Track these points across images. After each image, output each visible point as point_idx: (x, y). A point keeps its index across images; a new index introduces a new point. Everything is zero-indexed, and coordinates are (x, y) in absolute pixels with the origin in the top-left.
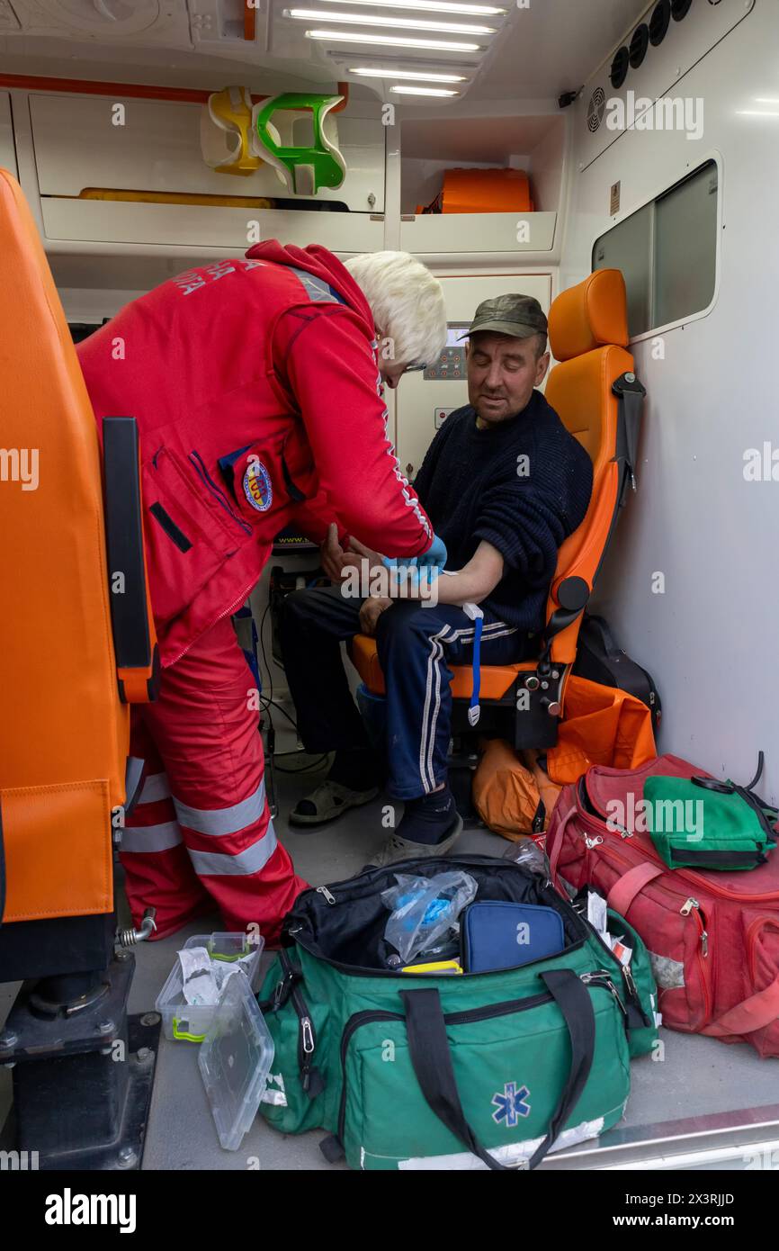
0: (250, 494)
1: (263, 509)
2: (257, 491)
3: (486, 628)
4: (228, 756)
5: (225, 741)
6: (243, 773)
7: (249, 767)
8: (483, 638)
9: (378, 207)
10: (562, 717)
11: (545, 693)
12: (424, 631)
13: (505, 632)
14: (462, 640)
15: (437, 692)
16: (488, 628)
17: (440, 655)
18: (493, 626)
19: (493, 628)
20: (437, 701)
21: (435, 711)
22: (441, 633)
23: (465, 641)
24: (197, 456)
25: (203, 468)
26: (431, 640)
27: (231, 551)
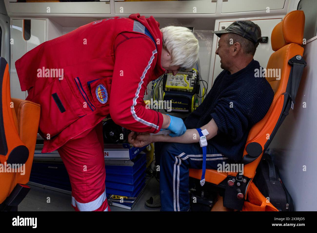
1: (103, 103)
6: (91, 192)
8: (207, 159)
10: (246, 199)
11: (239, 187)
12: (172, 154)
13: (221, 158)
14: (194, 159)
15: (178, 178)
16: (211, 156)
17: (180, 164)
18: (214, 155)
19: (213, 156)
20: (178, 181)
21: (178, 185)
22: (179, 156)
23: (196, 159)
24: (78, 79)
25: (80, 84)
26: (176, 158)
27: (82, 115)
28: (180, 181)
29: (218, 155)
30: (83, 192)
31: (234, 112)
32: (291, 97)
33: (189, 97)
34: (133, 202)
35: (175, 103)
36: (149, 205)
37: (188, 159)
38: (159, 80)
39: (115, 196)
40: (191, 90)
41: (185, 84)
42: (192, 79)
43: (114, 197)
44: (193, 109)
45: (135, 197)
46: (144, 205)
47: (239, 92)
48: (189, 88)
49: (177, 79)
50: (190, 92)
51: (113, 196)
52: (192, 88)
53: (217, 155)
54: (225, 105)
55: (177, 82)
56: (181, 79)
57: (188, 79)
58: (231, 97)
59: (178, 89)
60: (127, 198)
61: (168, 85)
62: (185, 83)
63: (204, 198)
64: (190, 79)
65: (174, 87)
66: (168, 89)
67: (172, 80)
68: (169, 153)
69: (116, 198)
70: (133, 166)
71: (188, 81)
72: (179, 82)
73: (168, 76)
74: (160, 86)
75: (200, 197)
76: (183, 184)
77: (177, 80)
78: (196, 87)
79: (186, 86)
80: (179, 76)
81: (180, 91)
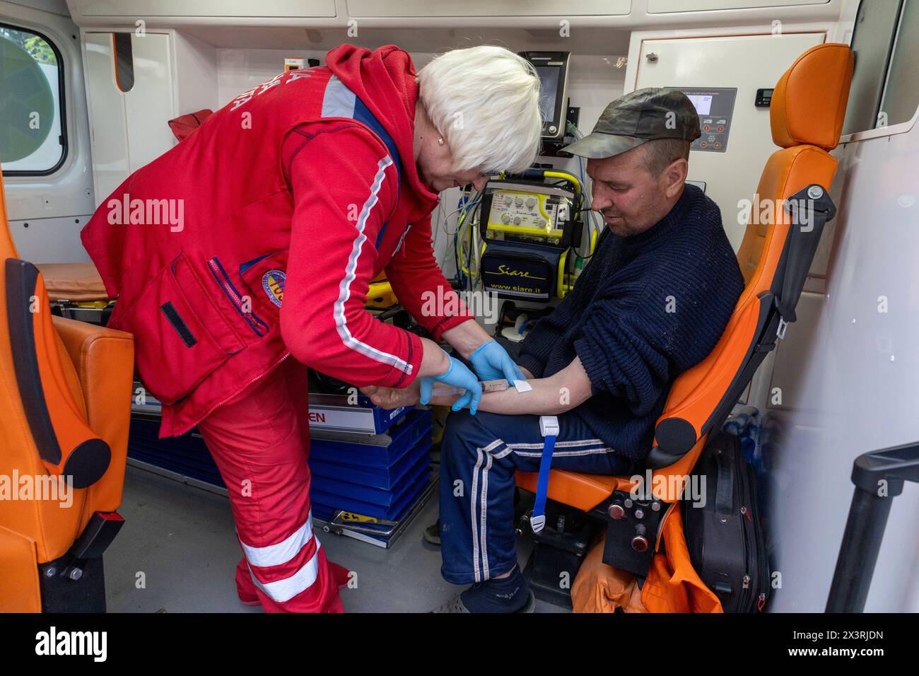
0: (274, 296)
2: (282, 294)
3: (558, 445)
4: (257, 508)
7: (276, 522)
8: (555, 454)
10: (657, 551)
11: (639, 521)
12: (468, 442)
13: (601, 450)
14: (527, 454)
15: (482, 499)
16: (572, 444)
17: (488, 466)
18: (580, 443)
19: (580, 445)
20: (482, 507)
21: (482, 515)
22: (488, 447)
23: (532, 454)
24: (217, 261)
25: (224, 273)
26: (479, 451)
27: (235, 350)
28: (489, 508)
29: (594, 442)
30: (252, 525)
31: (627, 342)
33: (548, 257)
34: (388, 533)
35: (511, 274)
36: (431, 539)
38: (474, 205)
39: (347, 514)
40: (558, 238)
41: (542, 221)
42: (560, 207)
43: (345, 517)
44: (563, 289)
45: (396, 519)
46: (421, 538)
47: (641, 288)
48: (552, 231)
49: (519, 206)
50: (553, 245)
51: (342, 513)
52: (560, 233)
53: (590, 442)
54: (607, 321)
55: (518, 215)
56: (531, 208)
57: (549, 208)
58: (621, 302)
59: (522, 234)
60: (375, 521)
61: (495, 224)
62: (544, 219)
63: (566, 534)
64: (554, 206)
65: (511, 228)
66: (495, 233)
67: (506, 210)
68: (458, 437)
69: (351, 519)
70: (391, 446)
71: (550, 213)
72: (525, 216)
73: (495, 198)
74: (475, 222)
75: (554, 531)
76: (495, 513)
77: (519, 210)
78: (573, 230)
79: (543, 226)
80: (525, 198)
81: (527, 239)
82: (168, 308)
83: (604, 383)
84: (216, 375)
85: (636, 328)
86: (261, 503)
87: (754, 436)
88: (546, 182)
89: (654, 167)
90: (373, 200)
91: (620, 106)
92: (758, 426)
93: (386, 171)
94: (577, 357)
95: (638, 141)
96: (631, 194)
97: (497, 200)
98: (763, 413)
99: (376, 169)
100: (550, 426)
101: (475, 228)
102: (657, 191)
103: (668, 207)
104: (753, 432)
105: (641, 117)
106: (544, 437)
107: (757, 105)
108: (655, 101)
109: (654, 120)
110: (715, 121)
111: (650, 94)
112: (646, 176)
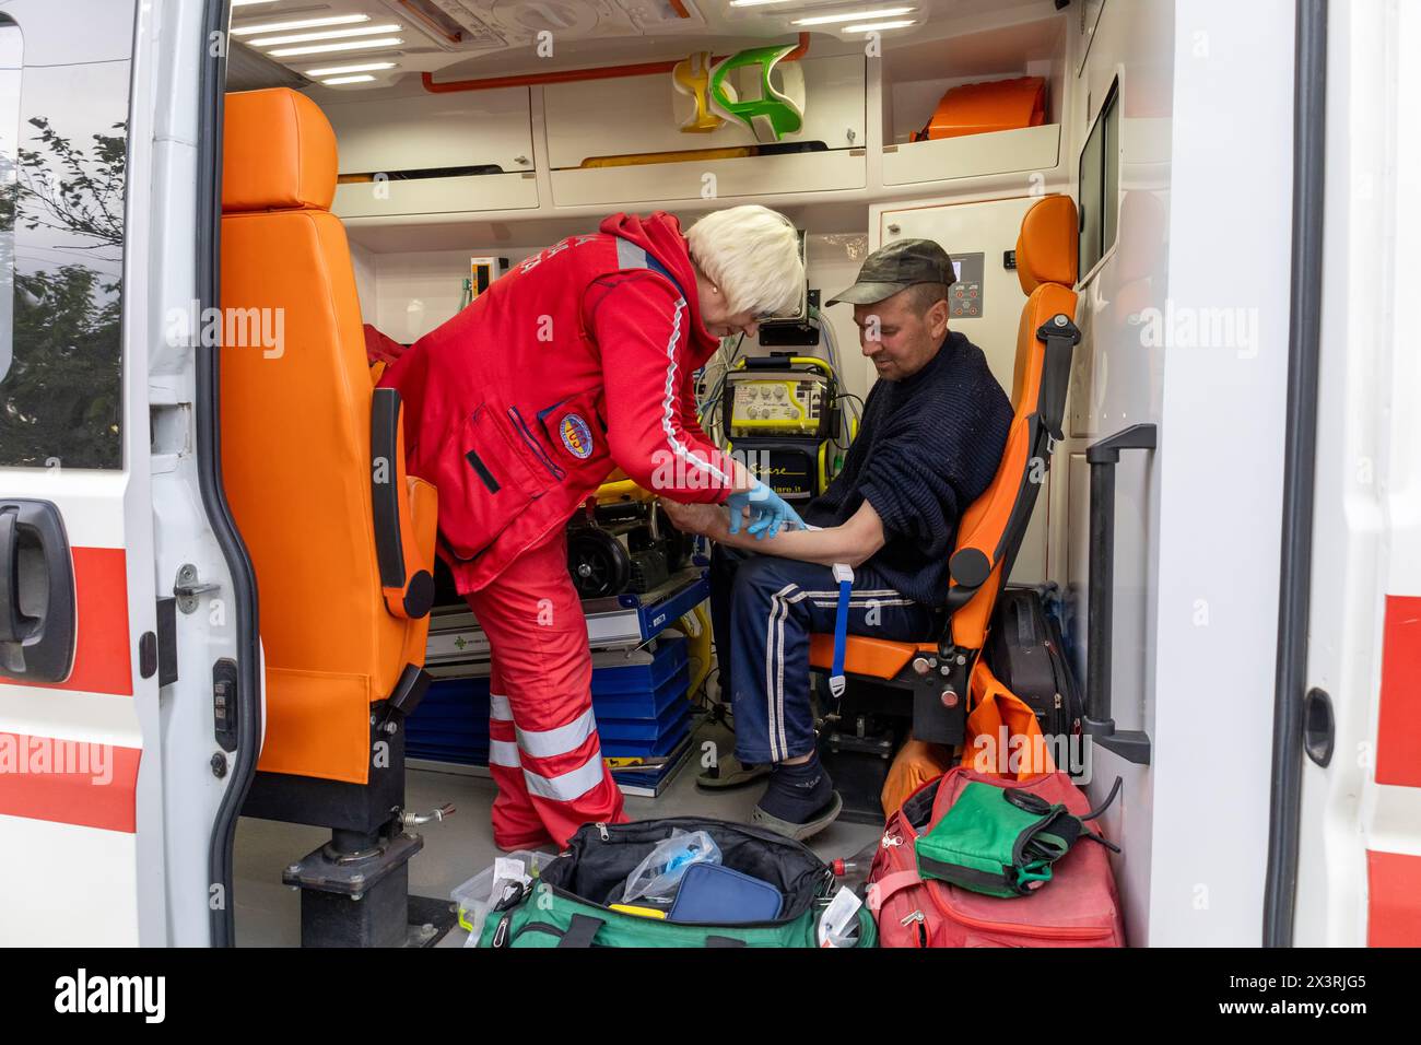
0: (568, 443)
1: (584, 456)
2: (576, 440)
3: (855, 594)
4: (545, 683)
5: (542, 669)
6: (557, 702)
7: (565, 698)
8: (852, 604)
9: (858, 142)
10: (968, 707)
11: (946, 678)
12: (763, 587)
13: (897, 601)
14: (822, 603)
16: (868, 594)
17: (783, 615)
19: (875, 596)
20: (779, 664)
22: (781, 592)
23: (827, 604)
24: (516, 411)
25: (522, 421)
26: (773, 598)
27: (538, 494)
28: (786, 664)
29: (889, 593)
30: (539, 704)
32: (1043, 421)
33: (809, 450)
34: (660, 767)
37: (806, 601)
38: (711, 403)
40: (814, 427)
42: (813, 393)
44: (823, 487)
45: (665, 755)
48: (807, 421)
49: (766, 397)
50: (810, 436)
52: (816, 422)
53: (885, 593)
54: (892, 457)
55: (766, 407)
56: (780, 397)
57: (800, 395)
58: (903, 437)
59: (773, 427)
60: (640, 761)
61: (741, 419)
62: (794, 408)
63: (867, 738)
64: (806, 393)
65: (759, 422)
66: (740, 430)
67: (752, 402)
68: (754, 586)
70: (652, 664)
71: (802, 401)
72: (775, 407)
73: (737, 390)
74: (715, 422)
75: (854, 737)
76: (792, 671)
77: (767, 401)
78: (830, 417)
79: (795, 416)
80: (772, 387)
81: (779, 433)
82: (472, 457)
83: (895, 520)
84: (519, 521)
85: (920, 458)
86: (549, 676)
87: (1056, 611)
88: (793, 367)
89: (919, 308)
90: (677, 335)
91: (880, 256)
92: (1060, 601)
93: (681, 310)
94: (866, 501)
95: (900, 287)
96: (899, 335)
97: (741, 395)
98: (1062, 588)
99: (674, 310)
100: (843, 573)
101: (715, 430)
102: (922, 333)
103: (934, 348)
104: (1055, 610)
105: (901, 265)
106: (839, 584)
107: (1006, 267)
108: (910, 250)
109: (913, 266)
110: (967, 286)
111: (906, 244)
112: (911, 317)
